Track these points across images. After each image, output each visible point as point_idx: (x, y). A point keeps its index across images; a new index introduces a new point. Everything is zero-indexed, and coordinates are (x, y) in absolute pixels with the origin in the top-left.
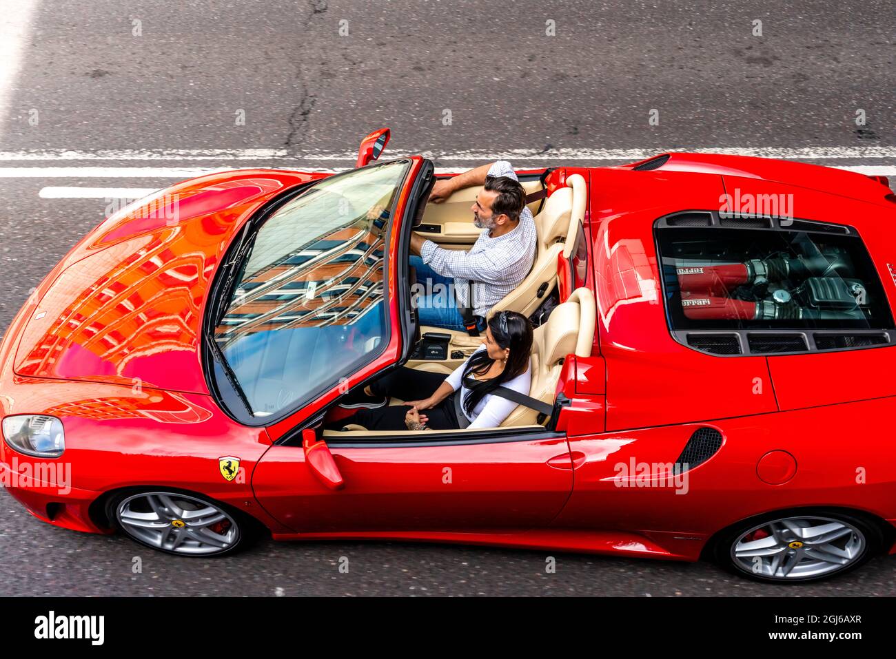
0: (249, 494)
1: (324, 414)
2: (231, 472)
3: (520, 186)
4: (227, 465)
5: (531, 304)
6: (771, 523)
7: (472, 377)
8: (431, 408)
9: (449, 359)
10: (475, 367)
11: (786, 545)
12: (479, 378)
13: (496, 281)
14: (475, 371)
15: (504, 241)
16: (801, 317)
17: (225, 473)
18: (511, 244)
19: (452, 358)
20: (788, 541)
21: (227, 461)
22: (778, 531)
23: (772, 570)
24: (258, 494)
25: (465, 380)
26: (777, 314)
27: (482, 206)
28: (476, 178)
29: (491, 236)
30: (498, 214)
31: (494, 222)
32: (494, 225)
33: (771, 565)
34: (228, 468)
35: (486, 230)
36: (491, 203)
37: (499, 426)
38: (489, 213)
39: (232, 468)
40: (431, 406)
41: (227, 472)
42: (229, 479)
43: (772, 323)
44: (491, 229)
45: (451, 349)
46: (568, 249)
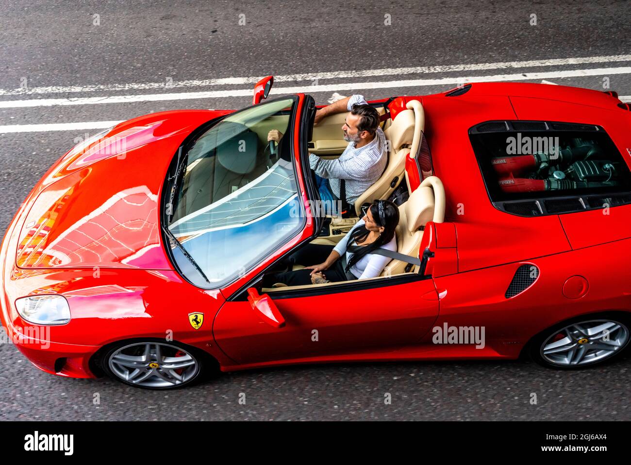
0: (210, 338)
1: (262, 276)
2: (198, 323)
3: (376, 110)
4: (194, 318)
5: (386, 193)
6: (566, 328)
7: (355, 244)
8: (326, 269)
9: (331, 235)
10: (356, 238)
11: (577, 342)
12: (359, 245)
13: (362, 178)
14: (356, 241)
15: (366, 150)
16: (575, 187)
17: (193, 324)
18: (372, 151)
19: (334, 233)
20: (578, 339)
21: (195, 315)
22: (571, 333)
23: (568, 360)
24: (217, 338)
25: (349, 247)
26: (559, 187)
27: (350, 126)
28: (339, 107)
29: (355, 147)
30: (362, 130)
31: (359, 136)
32: (358, 139)
33: (567, 357)
34: (195, 320)
35: (352, 143)
36: (358, 123)
37: (380, 276)
38: (356, 130)
39: (198, 320)
40: (326, 267)
41: (195, 323)
42: (197, 328)
43: (557, 192)
44: (356, 142)
45: (331, 228)
46: (413, 152)
